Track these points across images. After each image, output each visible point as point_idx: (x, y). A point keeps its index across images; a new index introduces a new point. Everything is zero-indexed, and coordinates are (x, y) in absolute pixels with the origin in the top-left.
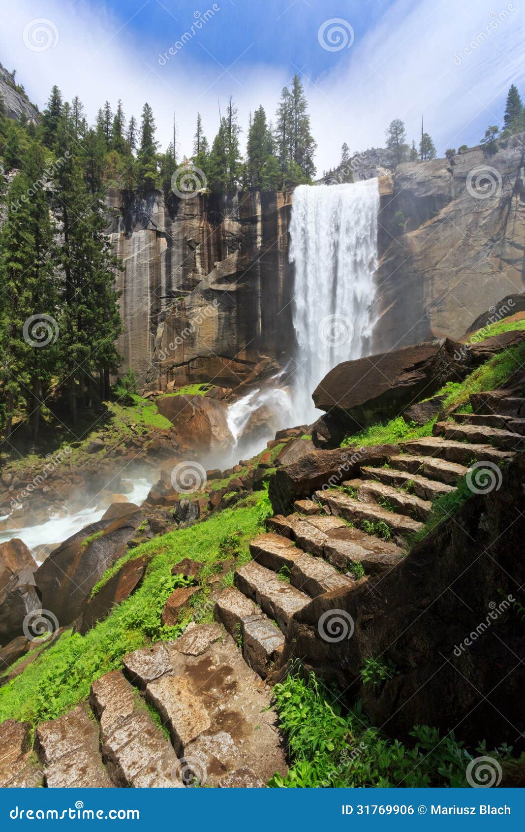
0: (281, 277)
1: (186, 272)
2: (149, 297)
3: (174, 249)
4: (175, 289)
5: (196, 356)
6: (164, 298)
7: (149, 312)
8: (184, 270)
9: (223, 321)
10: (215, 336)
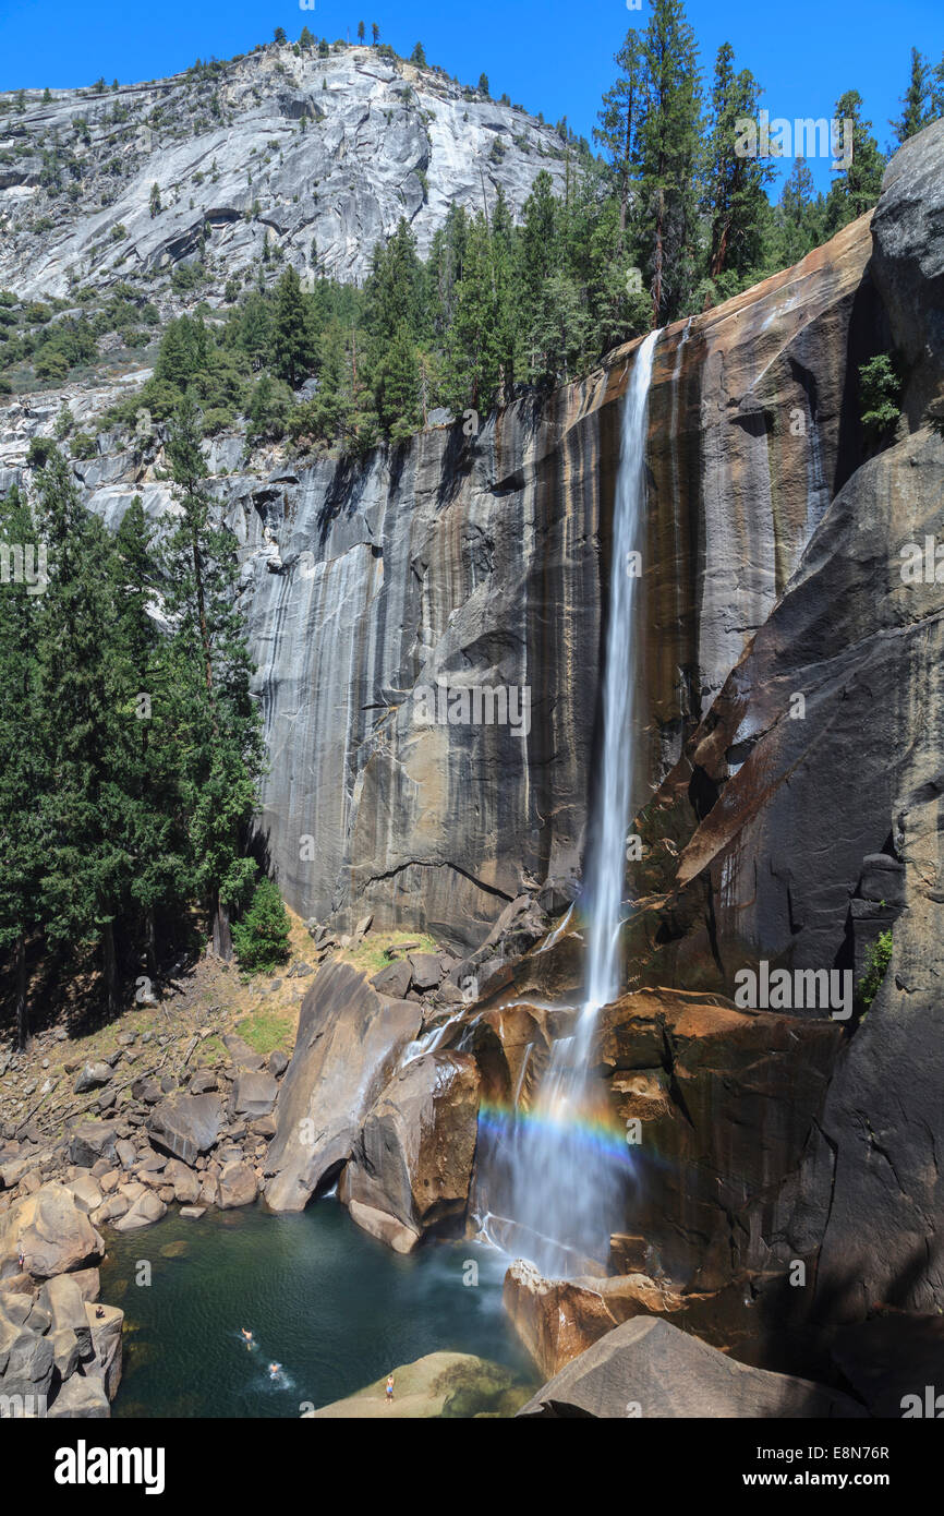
0: (568, 643)
1: (407, 640)
2: (349, 708)
3: (392, 586)
4: (387, 687)
5: (407, 860)
6: (370, 707)
7: (346, 743)
8: (404, 635)
9: (457, 771)
10: (443, 810)
